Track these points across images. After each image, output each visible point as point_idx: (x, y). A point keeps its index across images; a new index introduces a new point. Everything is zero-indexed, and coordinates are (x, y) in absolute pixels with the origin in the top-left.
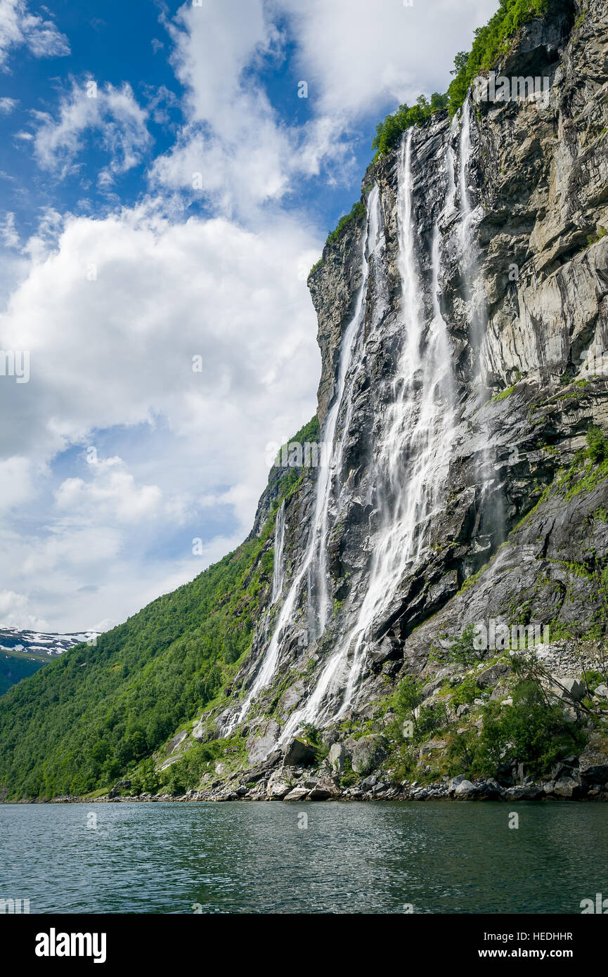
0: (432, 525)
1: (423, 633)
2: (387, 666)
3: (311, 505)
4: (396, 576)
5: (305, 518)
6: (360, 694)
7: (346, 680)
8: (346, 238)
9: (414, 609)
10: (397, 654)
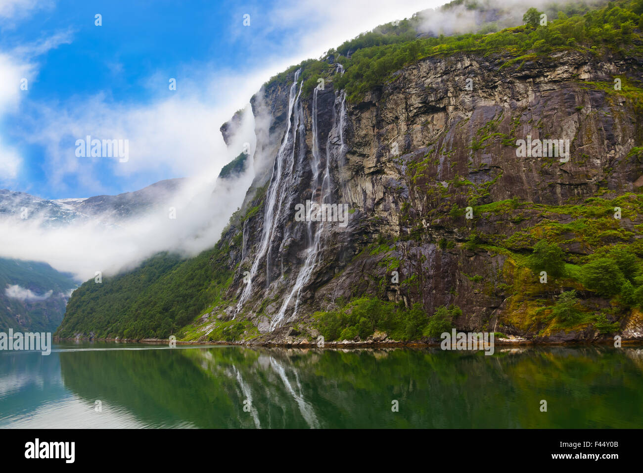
0: (325, 253)
1: (323, 290)
2: (309, 301)
3: (263, 223)
4: (310, 269)
5: (259, 229)
6: (300, 310)
7: (295, 305)
8: (273, 88)
9: (318, 283)
10: (312, 297)
